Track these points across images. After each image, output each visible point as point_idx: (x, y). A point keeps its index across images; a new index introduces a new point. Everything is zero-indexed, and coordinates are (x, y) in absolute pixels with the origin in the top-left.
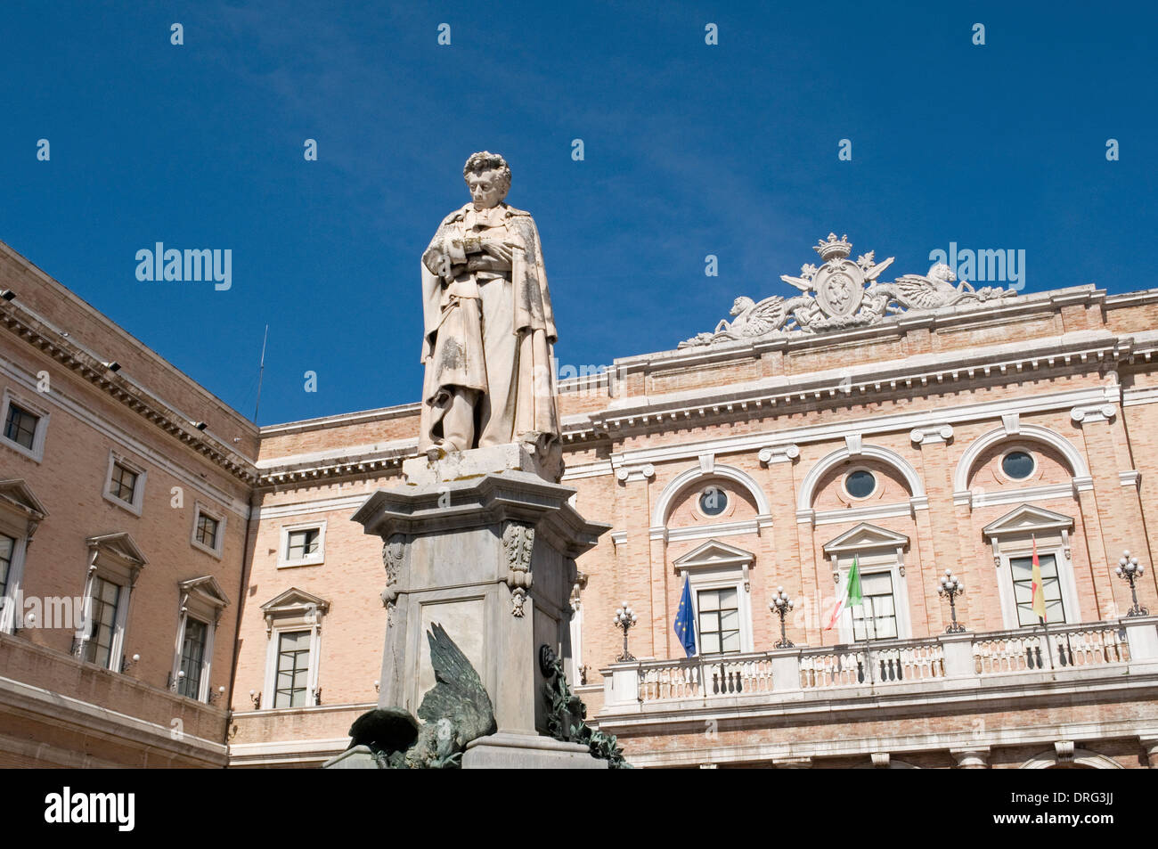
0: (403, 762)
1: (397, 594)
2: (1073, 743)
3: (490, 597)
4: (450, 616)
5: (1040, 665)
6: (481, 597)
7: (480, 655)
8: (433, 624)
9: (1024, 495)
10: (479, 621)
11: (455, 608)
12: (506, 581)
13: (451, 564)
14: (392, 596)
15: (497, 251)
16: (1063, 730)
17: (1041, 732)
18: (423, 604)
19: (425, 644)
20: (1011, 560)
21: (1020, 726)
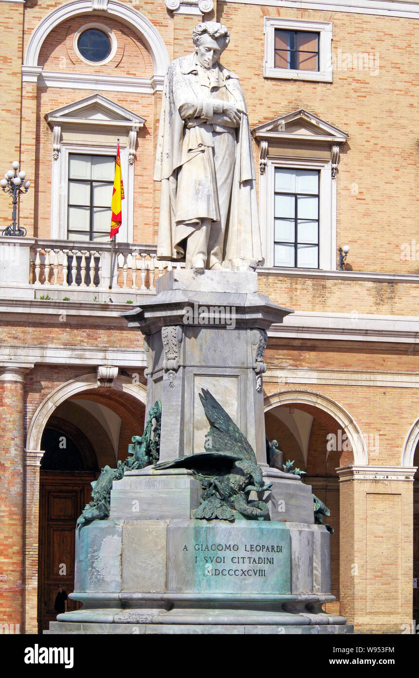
0: (228, 485)
1: (179, 367)
2: (117, 369)
3: (242, 377)
4: (214, 385)
5: (97, 283)
6: (236, 376)
7: (235, 414)
8: (202, 389)
9: (97, 82)
10: (235, 391)
11: (217, 380)
12: (254, 369)
13: (215, 351)
14: (176, 367)
15: (233, 115)
16: (110, 355)
17: (88, 354)
18: (195, 375)
19: (198, 400)
20: (70, 154)
21: (69, 346)
